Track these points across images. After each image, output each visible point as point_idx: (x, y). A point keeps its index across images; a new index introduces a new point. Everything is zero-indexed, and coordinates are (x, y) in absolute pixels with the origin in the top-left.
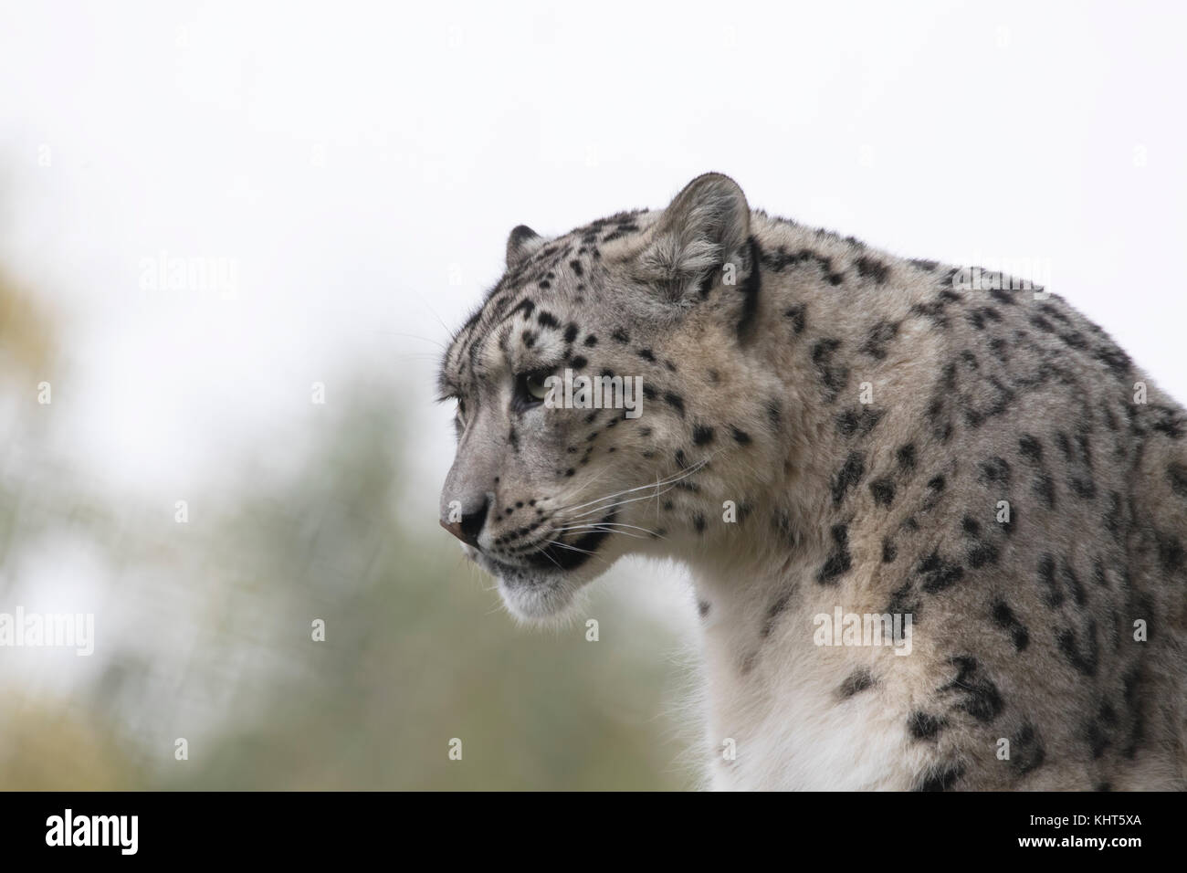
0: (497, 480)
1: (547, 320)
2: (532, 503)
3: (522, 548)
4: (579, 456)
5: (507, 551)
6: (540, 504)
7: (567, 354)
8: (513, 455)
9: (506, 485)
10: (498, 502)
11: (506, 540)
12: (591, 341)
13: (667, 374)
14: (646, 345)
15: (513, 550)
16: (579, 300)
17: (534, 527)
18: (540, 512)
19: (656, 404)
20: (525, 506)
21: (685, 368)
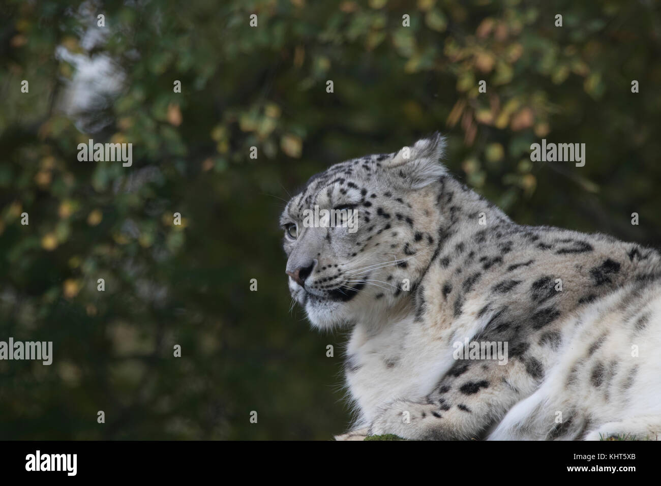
0: (319, 254)
1: (351, 185)
2: (336, 266)
3: (327, 287)
4: (361, 247)
5: (319, 287)
6: (340, 266)
7: (363, 200)
8: (328, 244)
9: (323, 256)
10: (319, 264)
11: (320, 282)
12: (374, 196)
13: (408, 209)
14: (399, 196)
15: (322, 287)
16: (368, 179)
17: (336, 277)
18: (339, 270)
19: (402, 222)
20: (332, 267)
21: (416, 206)
